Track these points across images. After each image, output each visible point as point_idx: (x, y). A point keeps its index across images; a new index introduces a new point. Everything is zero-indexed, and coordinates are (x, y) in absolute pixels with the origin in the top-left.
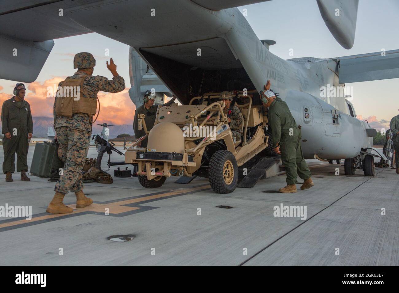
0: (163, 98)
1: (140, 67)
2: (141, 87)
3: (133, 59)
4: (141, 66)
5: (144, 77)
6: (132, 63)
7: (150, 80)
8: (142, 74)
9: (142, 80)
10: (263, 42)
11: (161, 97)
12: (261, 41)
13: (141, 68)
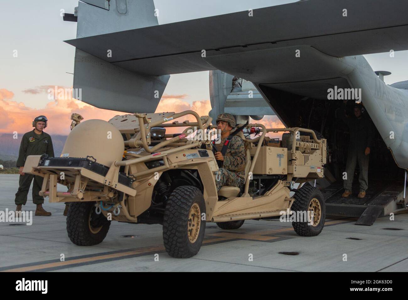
0: (248, 121)
1: (223, 86)
2: (225, 108)
3: (215, 76)
4: (225, 84)
5: (229, 97)
6: (213, 80)
7: (235, 101)
8: (225, 93)
9: (227, 100)
10: (377, 73)
11: (246, 120)
12: (375, 72)
13: (225, 87)
